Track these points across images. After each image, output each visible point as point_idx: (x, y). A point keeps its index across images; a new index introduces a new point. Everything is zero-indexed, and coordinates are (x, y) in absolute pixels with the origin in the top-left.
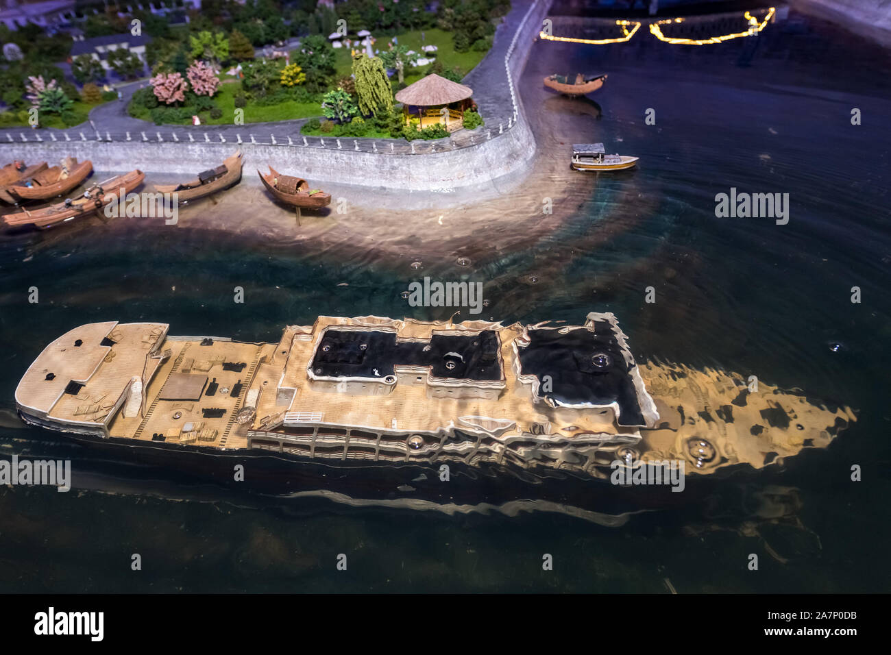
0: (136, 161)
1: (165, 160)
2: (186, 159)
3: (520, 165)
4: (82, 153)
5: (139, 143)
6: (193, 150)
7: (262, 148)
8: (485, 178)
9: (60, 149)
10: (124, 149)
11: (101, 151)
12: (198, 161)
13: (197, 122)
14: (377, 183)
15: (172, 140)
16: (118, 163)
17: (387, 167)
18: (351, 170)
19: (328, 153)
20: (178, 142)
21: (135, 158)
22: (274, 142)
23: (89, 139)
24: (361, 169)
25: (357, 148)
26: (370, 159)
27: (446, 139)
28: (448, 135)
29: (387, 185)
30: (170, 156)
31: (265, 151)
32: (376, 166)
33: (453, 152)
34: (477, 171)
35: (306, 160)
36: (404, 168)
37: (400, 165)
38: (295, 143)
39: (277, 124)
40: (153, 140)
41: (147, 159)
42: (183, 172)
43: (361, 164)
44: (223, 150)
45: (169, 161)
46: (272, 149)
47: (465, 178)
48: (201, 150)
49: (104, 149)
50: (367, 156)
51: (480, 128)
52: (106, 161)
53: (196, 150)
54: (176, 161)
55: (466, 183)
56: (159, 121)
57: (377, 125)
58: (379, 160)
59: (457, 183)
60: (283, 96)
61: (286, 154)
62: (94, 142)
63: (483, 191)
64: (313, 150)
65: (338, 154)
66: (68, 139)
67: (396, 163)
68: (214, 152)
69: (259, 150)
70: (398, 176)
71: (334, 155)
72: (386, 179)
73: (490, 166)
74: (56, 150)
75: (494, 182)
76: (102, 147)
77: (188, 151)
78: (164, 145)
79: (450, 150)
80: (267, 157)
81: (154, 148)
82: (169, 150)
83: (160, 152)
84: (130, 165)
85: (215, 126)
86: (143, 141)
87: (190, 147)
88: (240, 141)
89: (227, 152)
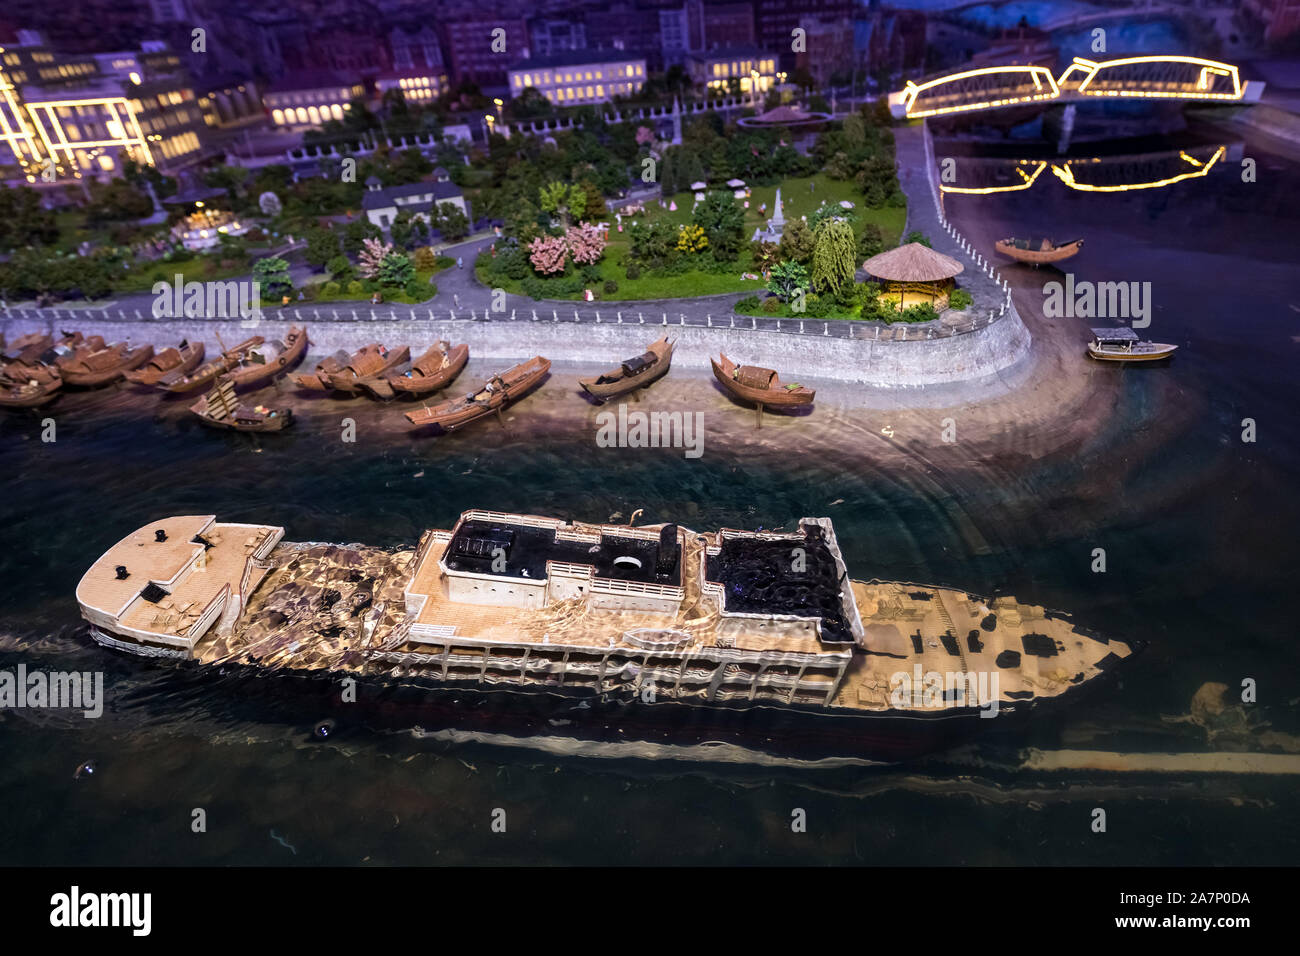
0: (520, 345)
1: (559, 344)
2: (588, 344)
3: (1022, 353)
4: (448, 335)
5: (527, 324)
6: (598, 332)
7: (693, 331)
8: (988, 370)
9: (420, 330)
10: (506, 331)
11: (475, 332)
12: (605, 346)
13: (590, 298)
14: (852, 375)
15: (571, 320)
16: (496, 348)
17: (866, 356)
18: (817, 360)
19: (785, 338)
20: (579, 323)
21: (520, 341)
22: (710, 324)
23: (459, 318)
24: (829, 357)
25: (826, 333)
26: (844, 346)
27: (935, 322)
28: (937, 317)
29: (865, 378)
30: (567, 340)
31: (696, 335)
32: (851, 355)
33: (952, 339)
34: (980, 362)
35: (752, 346)
36: (890, 357)
37: (885, 353)
38: (737, 325)
39: (696, 301)
40: (546, 318)
41: (536, 343)
42: (582, 359)
43: (831, 352)
44: (640, 333)
45: (564, 346)
46: (705, 332)
47: (966, 371)
48: (610, 333)
49: (479, 331)
50: (840, 342)
51: (969, 307)
52: (480, 346)
53: (603, 332)
54: (576, 345)
55: (967, 376)
56: (536, 295)
57: (837, 302)
58: (856, 348)
59: (957, 377)
60: (686, 265)
61: (725, 338)
62: (466, 321)
63: (989, 385)
64: (763, 334)
65: (798, 340)
66: (432, 318)
67: (879, 351)
68: (628, 335)
69: (688, 333)
70: (880, 367)
71: (793, 340)
72: (864, 371)
73: (993, 355)
74: (414, 331)
75: (1001, 375)
76: (477, 327)
77: (592, 333)
78: (561, 326)
79: (948, 336)
80: (699, 342)
81: (546, 329)
82: (567, 332)
83: (554, 334)
84: (512, 349)
85: (614, 303)
86: (532, 321)
87: (595, 329)
88: (665, 323)
89: (646, 335)
